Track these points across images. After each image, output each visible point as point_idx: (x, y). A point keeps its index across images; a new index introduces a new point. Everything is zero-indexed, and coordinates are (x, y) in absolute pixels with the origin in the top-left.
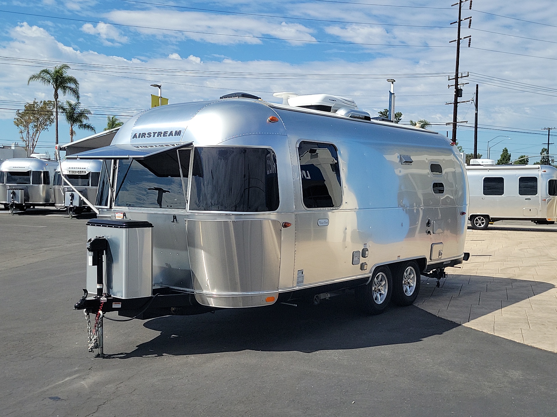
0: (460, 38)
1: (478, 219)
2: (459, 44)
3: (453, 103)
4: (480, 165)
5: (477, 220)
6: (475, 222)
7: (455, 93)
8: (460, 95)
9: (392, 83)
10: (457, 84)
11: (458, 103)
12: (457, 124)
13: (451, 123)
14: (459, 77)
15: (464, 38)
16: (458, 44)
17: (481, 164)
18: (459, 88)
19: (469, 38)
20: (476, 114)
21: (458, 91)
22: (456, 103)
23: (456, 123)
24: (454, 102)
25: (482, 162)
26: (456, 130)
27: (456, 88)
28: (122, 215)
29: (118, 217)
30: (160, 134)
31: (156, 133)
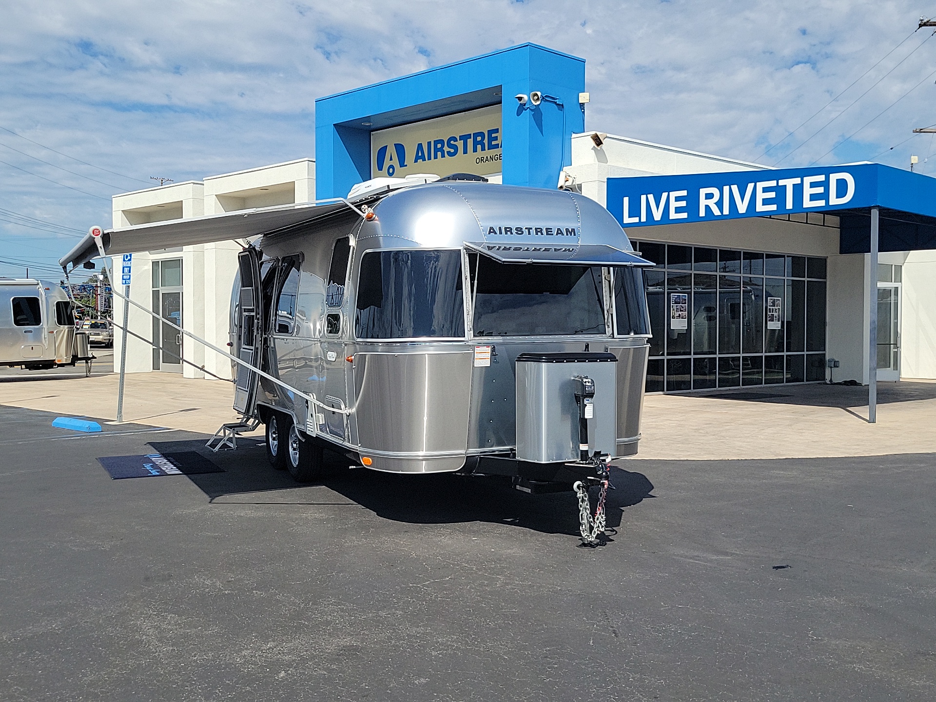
28: (489, 350)
29: (480, 353)
30: (538, 231)
31: (531, 229)
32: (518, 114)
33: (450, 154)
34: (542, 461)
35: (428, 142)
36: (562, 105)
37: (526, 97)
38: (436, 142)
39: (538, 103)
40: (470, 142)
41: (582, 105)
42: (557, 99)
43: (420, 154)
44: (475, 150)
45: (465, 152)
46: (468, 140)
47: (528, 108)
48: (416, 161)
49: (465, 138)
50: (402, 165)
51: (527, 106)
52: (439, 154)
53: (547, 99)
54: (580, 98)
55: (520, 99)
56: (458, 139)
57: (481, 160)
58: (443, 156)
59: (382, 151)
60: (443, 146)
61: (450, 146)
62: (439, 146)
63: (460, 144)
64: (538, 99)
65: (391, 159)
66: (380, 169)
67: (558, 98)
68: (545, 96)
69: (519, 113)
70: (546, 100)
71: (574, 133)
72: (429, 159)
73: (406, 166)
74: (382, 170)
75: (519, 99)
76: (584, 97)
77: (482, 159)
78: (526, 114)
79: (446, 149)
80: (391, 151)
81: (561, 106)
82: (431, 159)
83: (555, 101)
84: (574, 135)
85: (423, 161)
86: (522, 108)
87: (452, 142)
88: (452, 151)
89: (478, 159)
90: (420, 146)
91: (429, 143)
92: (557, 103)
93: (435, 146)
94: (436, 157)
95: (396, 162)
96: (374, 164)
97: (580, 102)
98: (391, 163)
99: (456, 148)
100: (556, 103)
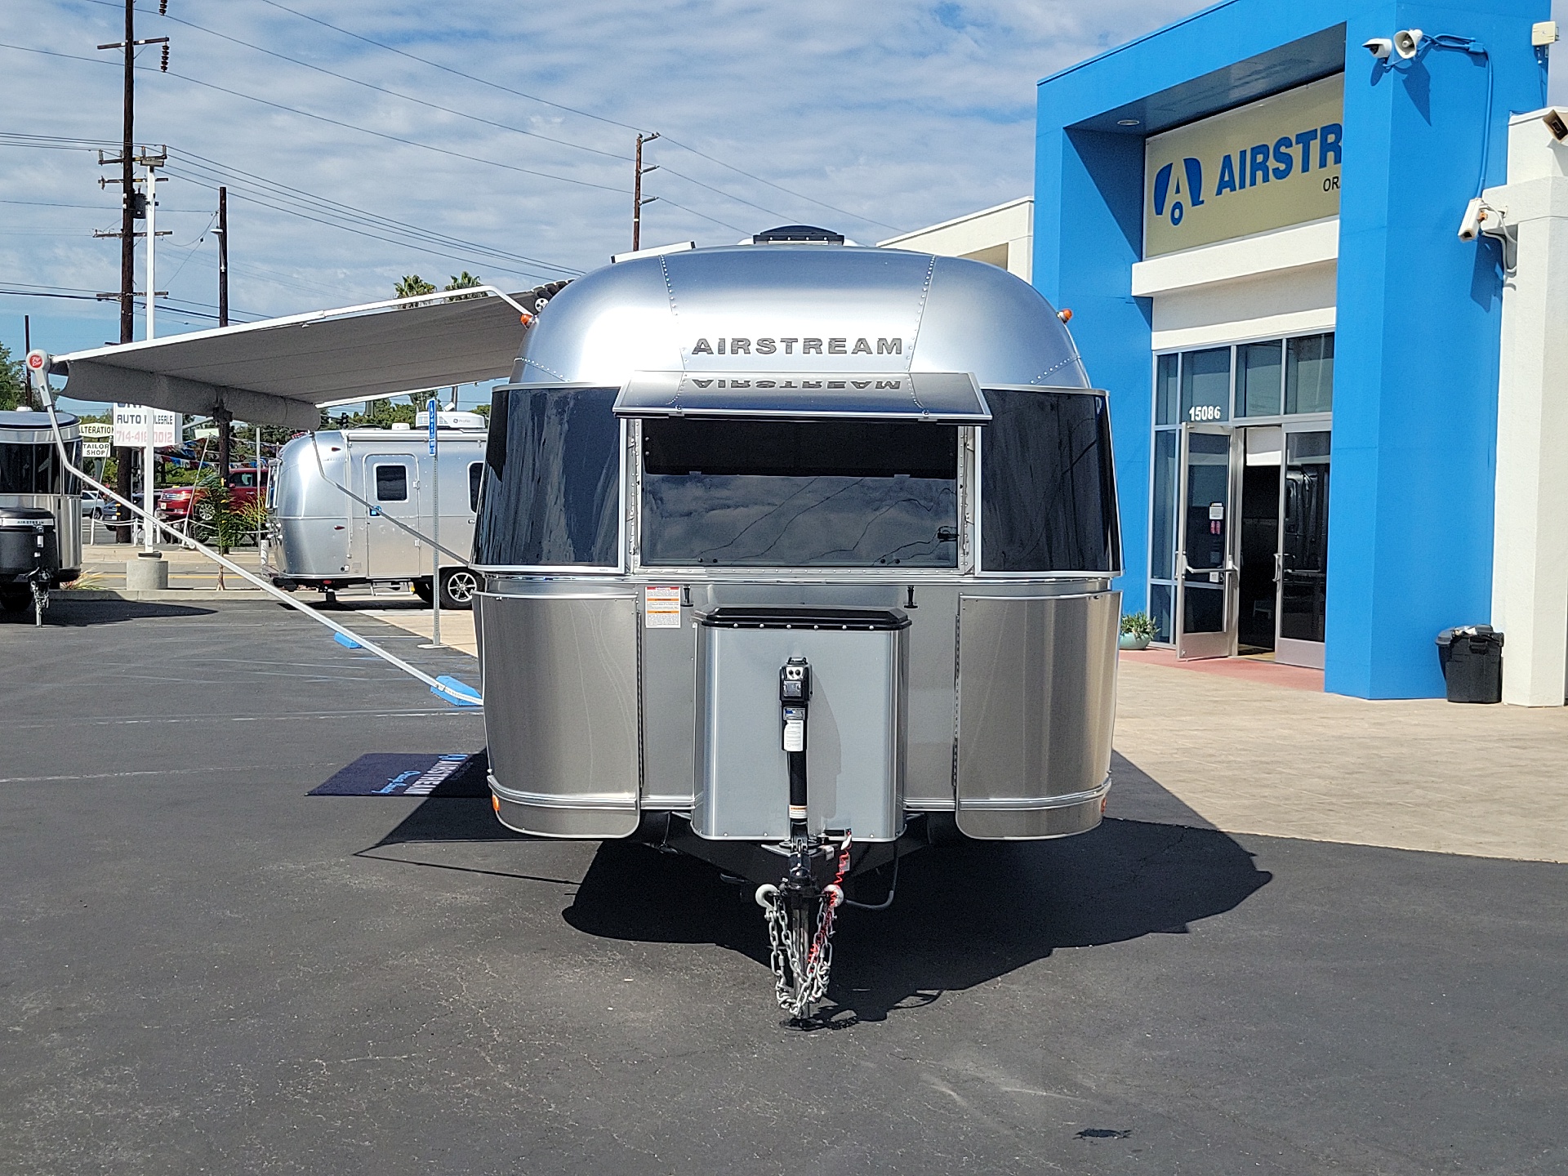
0: (134, 40)
1: (457, 579)
2: (133, 59)
3: (119, 234)
4: (449, 428)
5: (454, 583)
6: (449, 588)
7: (125, 206)
8: (139, 213)
9: (152, 170)
10: (128, 179)
11: (136, 234)
12: (135, 298)
13: (115, 295)
14: (134, 156)
15: (147, 42)
16: (126, 57)
17: (452, 426)
18: (137, 192)
19: (163, 44)
20: (224, 275)
21: (135, 199)
22: (128, 235)
23: (132, 296)
24: (121, 232)
25: (456, 421)
26: (132, 316)
27: (129, 189)
28: (678, 594)
29: (656, 600)
30: (812, 344)
31: (796, 340)
32: (1375, 81)
33: (1280, 174)
34: (711, 835)
35: (1241, 152)
36: (1485, 54)
37: (1386, 43)
38: (1255, 151)
39: (1412, 54)
40: (1315, 145)
41: (1541, 50)
42: (1471, 41)
43: (1226, 178)
44: (1323, 164)
45: (1305, 169)
46: (1311, 142)
47: (1392, 66)
48: (1219, 193)
49: (1305, 138)
50: (1196, 201)
51: (1391, 62)
52: (1259, 174)
53: (1443, 43)
54: (1533, 34)
55: (1374, 48)
56: (1294, 143)
57: (1334, 183)
58: (1266, 179)
59: (1165, 174)
60: (1266, 158)
61: (1280, 157)
62: (1260, 158)
63: (1296, 151)
64: (1412, 46)
65: (1178, 191)
66: (1159, 212)
67: (1472, 39)
68: (1437, 38)
69: (1375, 79)
70: (1441, 45)
71: (1515, 113)
72: (1242, 186)
73: (1202, 202)
74: (1161, 214)
75: (1372, 50)
76: (1542, 33)
77: (1336, 180)
78: (1388, 78)
79: (1272, 164)
80: (1179, 174)
81: (1482, 57)
82: (1244, 187)
83: (1466, 45)
84: (1514, 119)
85: (1231, 191)
86: (1382, 65)
87: (1283, 149)
88: (1282, 167)
89: (1328, 182)
90: (1227, 159)
91: (1243, 153)
92: (1471, 50)
93: (1254, 159)
94: (1253, 183)
95: (1185, 197)
96: (1149, 199)
97: (1534, 43)
98: (1178, 198)
99: (1288, 160)
100: (1467, 50)
